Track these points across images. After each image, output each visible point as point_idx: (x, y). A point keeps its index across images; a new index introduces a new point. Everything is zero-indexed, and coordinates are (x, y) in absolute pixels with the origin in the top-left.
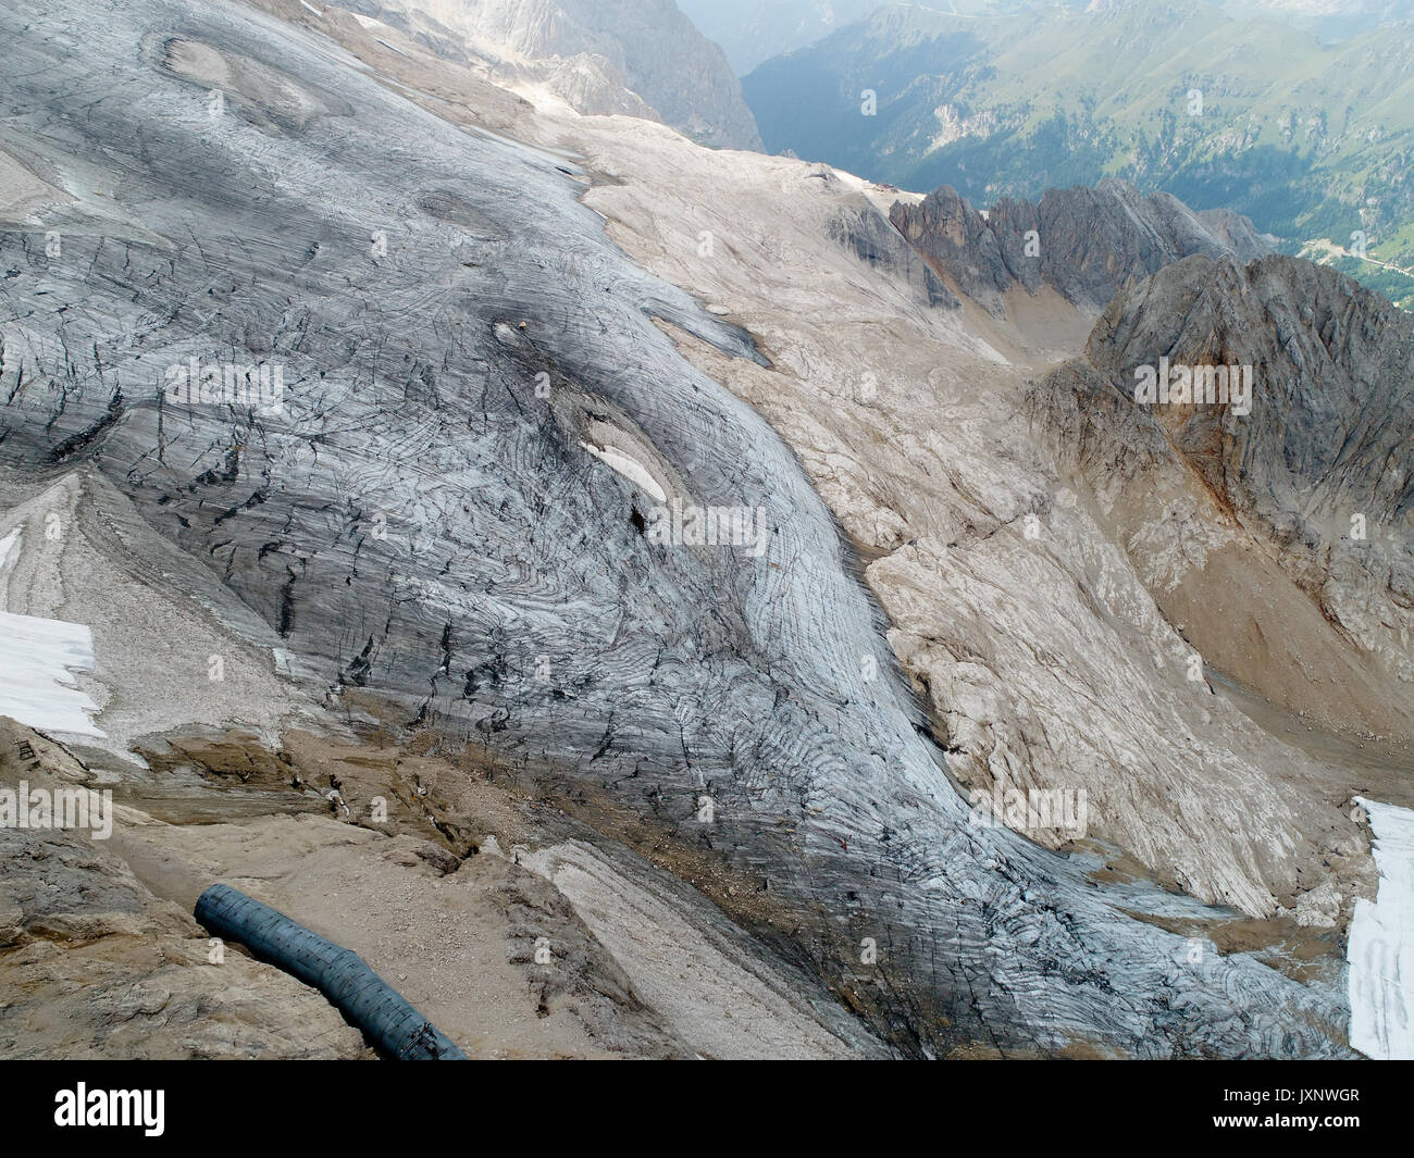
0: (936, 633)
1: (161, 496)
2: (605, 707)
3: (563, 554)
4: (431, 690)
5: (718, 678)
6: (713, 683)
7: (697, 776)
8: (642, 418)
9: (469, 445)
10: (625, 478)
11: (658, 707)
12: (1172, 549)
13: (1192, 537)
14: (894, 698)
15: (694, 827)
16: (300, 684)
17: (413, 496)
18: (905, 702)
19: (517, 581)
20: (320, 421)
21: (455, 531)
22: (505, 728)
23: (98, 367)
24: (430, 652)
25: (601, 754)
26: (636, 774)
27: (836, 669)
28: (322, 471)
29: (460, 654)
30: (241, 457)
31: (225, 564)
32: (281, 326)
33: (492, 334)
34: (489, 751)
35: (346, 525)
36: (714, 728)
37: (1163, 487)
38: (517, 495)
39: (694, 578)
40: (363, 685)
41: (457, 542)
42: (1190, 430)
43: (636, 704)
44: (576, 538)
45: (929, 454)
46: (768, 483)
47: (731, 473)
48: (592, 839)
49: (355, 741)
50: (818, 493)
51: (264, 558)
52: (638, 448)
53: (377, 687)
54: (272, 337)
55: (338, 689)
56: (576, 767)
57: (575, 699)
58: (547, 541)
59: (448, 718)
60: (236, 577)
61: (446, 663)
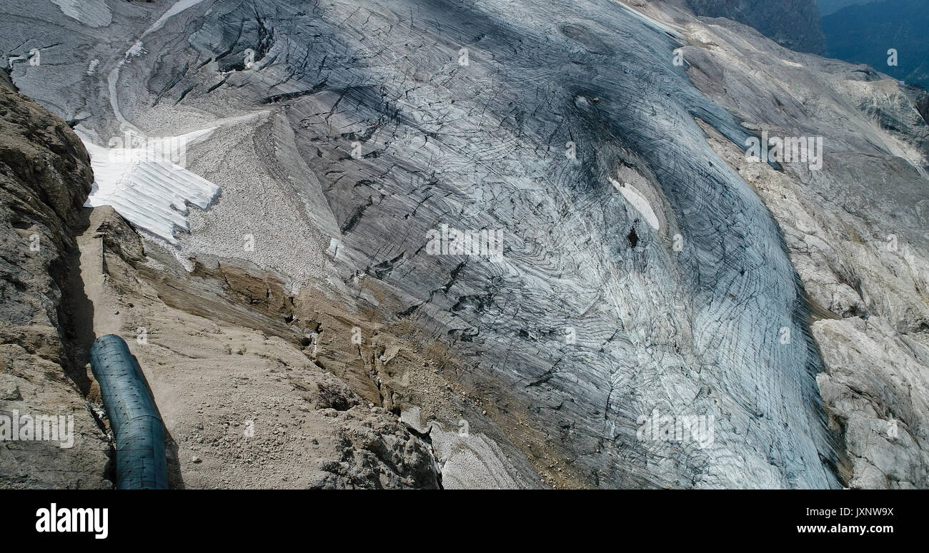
0: (864, 388)
1: (314, 137)
2: (556, 354)
3: (570, 247)
4: (427, 298)
5: (656, 364)
6: (650, 366)
7: (610, 427)
8: (660, 172)
9: (530, 163)
10: (633, 207)
11: (599, 369)
14: (808, 428)
15: (589, 464)
16: (337, 264)
17: (479, 183)
18: (818, 433)
19: (529, 254)
20: (439, 126)
21: (498, 211)
22: (471, 341)
23: (321, 68)
24: (440, 275)
25: (537, 384)
26: (559, 408)
27: (760, 387)
28: (425, 152)
29: (462, 284)
30: (377, 131)
31: (331, 183)
32: (440, 70)
33: (573, 102)
34: (450, 352)
35: (423, 185)
36: (640, 399)
38: (551, 201)
39: (662, 288)
40: (381, 279)
41: (497, 218)
43: (582, 360)
44: (583, 239)
45: (900, 261)
46: (747, 239)
47: (718, 224)
48: (499, 440)
49: (354, 310)
50: (789, 259)
51: (358, 187)
52: (650, 190)
53: (390, 283)
54: (431, 75)
55: (362, 275)
56: (514, 385)
57: (535, 341)
58: (561, 235)
59: (431, 319)
60: (334, 191)
61: (449, 286)
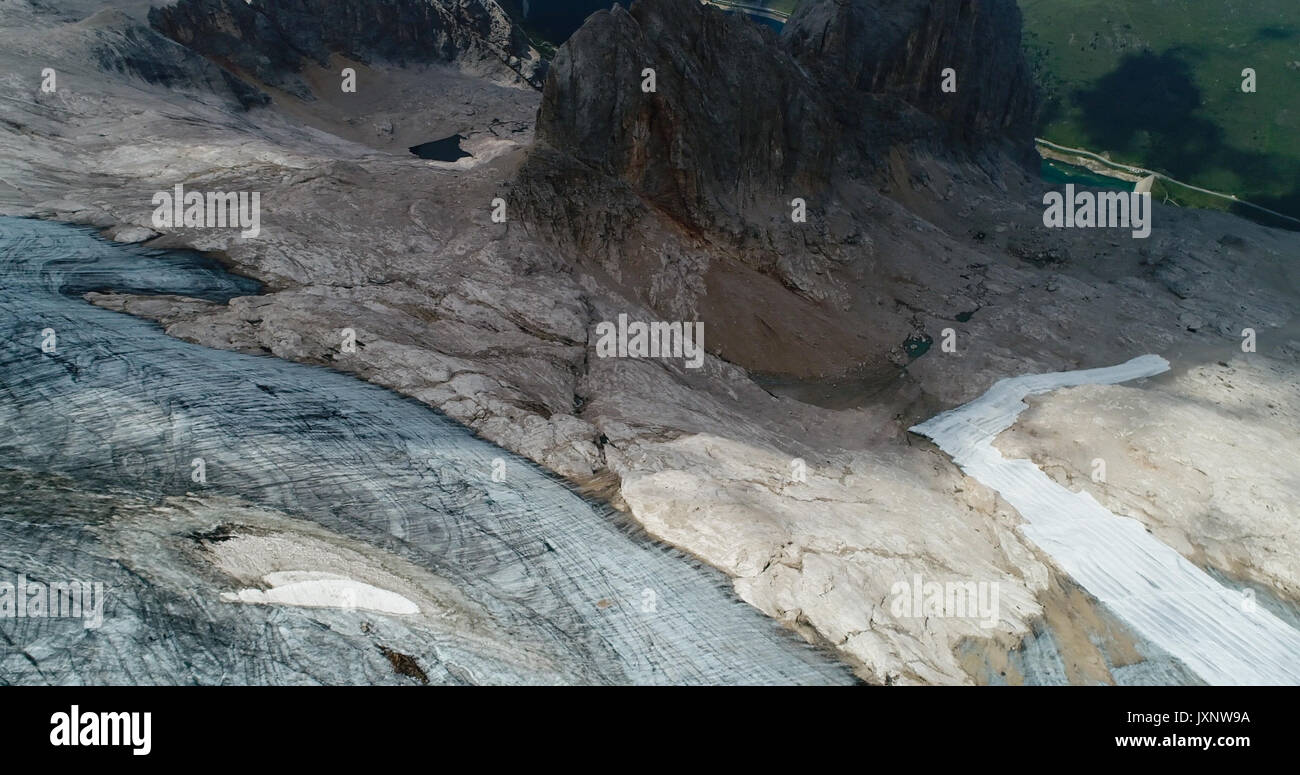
12: (681, 287)
13: (689, 272)
37: (650, 236)
42: (648, 177)
45: (481, 307)
